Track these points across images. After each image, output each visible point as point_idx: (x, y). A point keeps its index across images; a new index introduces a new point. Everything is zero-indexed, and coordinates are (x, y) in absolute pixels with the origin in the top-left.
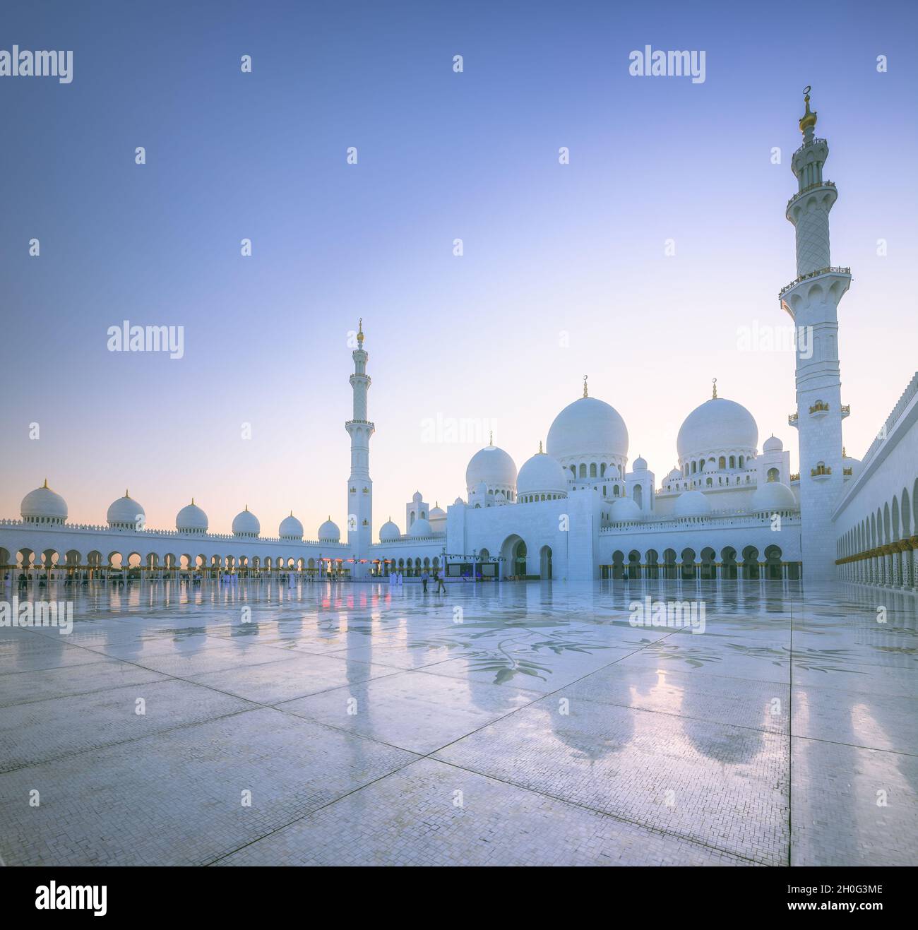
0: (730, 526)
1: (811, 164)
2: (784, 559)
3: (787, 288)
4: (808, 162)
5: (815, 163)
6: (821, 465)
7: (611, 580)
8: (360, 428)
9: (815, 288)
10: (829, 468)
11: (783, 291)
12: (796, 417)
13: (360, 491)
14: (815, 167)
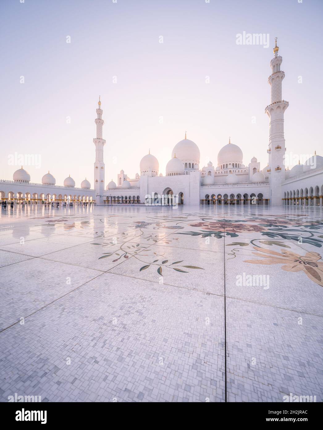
0: (247, 186)
1: (277, 64)
2: (264, 198)
3: (269, 106)
4: (277, 63)
5: (278, 64)
6: (278, 167)
7: (204, 205)
8: (99, 141)
9: (279, 107)
10: (281, 168)
11: (268, 107)
12: (270, 150)
13: (100, 167)
14: (278, 66)
